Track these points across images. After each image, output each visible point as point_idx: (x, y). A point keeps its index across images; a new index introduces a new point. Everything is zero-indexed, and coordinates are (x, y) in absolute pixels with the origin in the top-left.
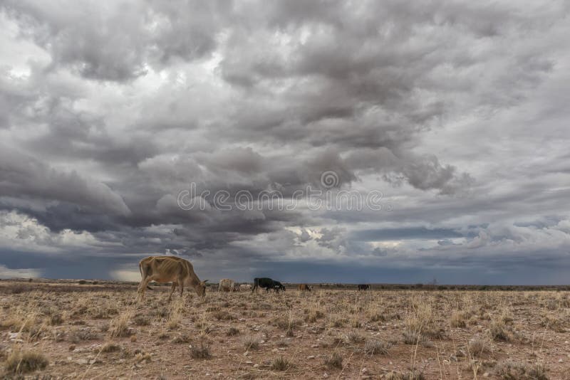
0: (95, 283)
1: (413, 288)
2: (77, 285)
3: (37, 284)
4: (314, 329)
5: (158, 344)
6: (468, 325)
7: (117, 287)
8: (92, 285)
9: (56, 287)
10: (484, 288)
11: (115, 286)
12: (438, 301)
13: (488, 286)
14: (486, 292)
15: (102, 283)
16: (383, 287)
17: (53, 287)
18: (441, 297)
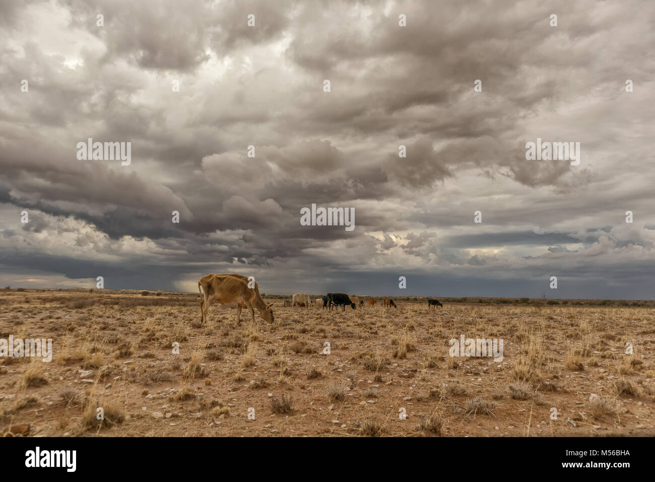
0: (158, 295)
1: (516, 303)
2: (140, 296)
3: (99, 295)
4: (405, 371)
5: (235, 390)
6: (586, 367)
7: (182, 299)
8: (156, 297)
9: (118, 298)
10: (604, 304)
11: (180, 298)
12: (549, 326)
13: (609, 301)
14: (607, 310)
15: (166, 295)
16: (481, 302)
17: (115, 299)
18: (552, 318)
